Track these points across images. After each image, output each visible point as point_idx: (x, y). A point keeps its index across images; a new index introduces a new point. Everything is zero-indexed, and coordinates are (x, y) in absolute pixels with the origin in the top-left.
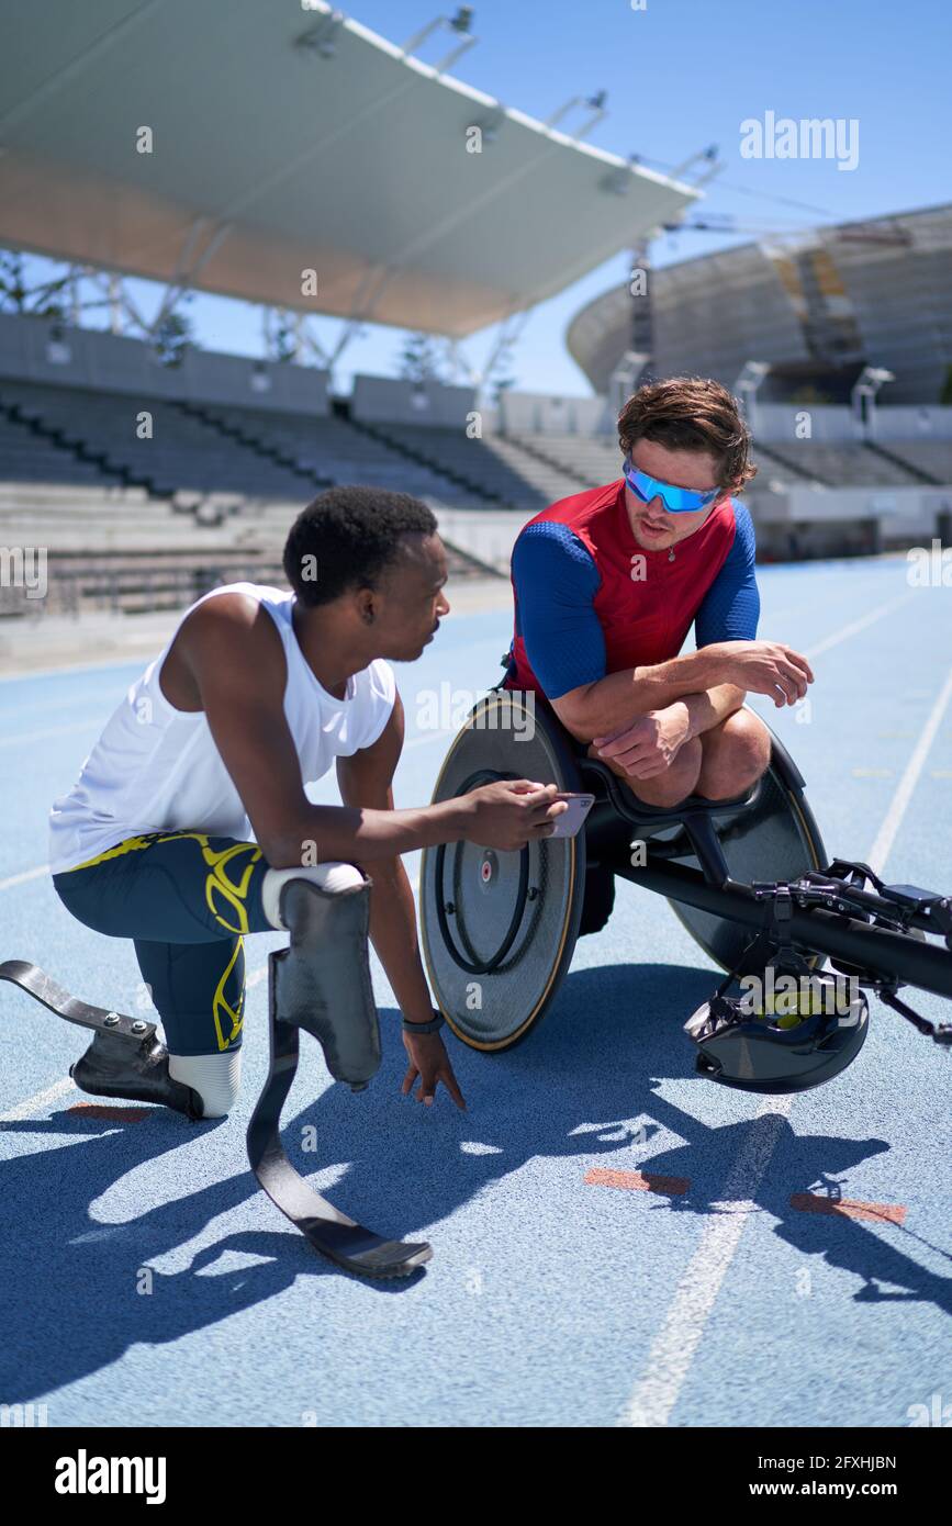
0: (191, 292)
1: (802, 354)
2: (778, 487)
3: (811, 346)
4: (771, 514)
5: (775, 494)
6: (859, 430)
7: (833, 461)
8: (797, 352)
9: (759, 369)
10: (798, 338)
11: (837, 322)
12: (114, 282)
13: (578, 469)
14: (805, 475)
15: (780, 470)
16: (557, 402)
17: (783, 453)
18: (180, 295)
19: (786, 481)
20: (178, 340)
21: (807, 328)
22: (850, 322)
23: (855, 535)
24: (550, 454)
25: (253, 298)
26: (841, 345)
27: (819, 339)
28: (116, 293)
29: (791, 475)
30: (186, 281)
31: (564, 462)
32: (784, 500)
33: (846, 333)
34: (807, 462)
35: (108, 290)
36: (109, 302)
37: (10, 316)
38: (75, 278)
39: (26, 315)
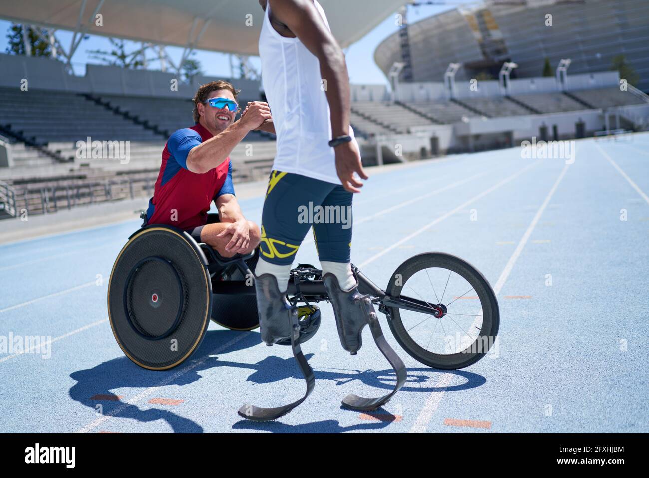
0: (194, 51)
1: (481, 58)
2: (466, 120)
3: (484, 54)
4: (462, 132)
5: (464, 123)
6: (503, 91)
7: (491, 106)
8: (477, 56)
9: (455, 66)
10: (478, 50)
11: (496, 42)
12: (161, 49)
13: (373, 118)
14: (478, 113)
15: (467, 111)
16: (364, 87)
17: (469, 104)
18: (190, 52)
19: (469, 117)
20: (194, 72)
21: (482, 46)
22: (502, 42)
23: (502, 139)
24: (361, 111)
25: (224, 51)
26: (498, 52)
27: (488, 50)
28: (163, 54)
29: (472, 113)
30: (192, 46)
31: (367, 115)
32: (467, 126)
33: (500, 47)
34: (479, 107)
35: (159, 53)
36: (160, 58)
37: (119, 67)
38: (144, 49)
39: (127, 66)
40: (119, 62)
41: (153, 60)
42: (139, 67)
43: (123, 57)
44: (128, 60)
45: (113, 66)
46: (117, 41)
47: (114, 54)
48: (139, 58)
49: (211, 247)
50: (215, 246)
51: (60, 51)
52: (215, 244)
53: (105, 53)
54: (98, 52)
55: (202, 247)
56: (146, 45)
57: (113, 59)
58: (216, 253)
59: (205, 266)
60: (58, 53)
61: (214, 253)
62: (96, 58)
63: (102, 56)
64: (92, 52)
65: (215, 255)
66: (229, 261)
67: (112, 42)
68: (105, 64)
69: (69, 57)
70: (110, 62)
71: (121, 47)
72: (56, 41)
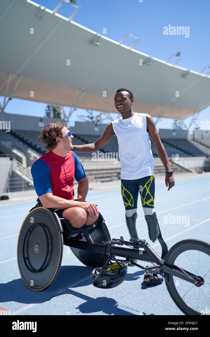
12: (108, 114)
16: (207, 132)
35: (107, 116)
36: (108, 118)
37: (90, 123)
38: (101, 114)
39: (93, 122)
40: (90, 120)
41: (105, 119)
42: (99, 123)
43: (92, 118)
44: (94, 120)
45: (88, 122)
46: (90, 111)
47: (88, 117)
48: (99, 119)
49: (67, 221)
50: (70, 221)
51: (65, 116)
52: (70, 219)
53: (84, 117)
54: (82, 116)
55: (61, 221)
56: (102, 112)
57: (88, 119)
58: (70, 225)
59: (61, 232)
60: (64, 117)
61: (69, 224)
62: (80, 119)
63: (83, 118)
64: (79, 116)
65: (69, 225)
66: (78, 230)
67: (88, 111)
68: (84, 121)
69: (68, 118)
70: (86, 120)
71: (91, 114)
72: (64, 112)
